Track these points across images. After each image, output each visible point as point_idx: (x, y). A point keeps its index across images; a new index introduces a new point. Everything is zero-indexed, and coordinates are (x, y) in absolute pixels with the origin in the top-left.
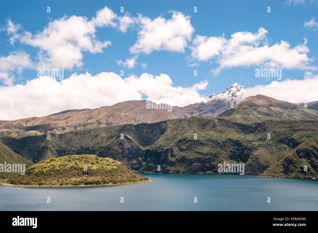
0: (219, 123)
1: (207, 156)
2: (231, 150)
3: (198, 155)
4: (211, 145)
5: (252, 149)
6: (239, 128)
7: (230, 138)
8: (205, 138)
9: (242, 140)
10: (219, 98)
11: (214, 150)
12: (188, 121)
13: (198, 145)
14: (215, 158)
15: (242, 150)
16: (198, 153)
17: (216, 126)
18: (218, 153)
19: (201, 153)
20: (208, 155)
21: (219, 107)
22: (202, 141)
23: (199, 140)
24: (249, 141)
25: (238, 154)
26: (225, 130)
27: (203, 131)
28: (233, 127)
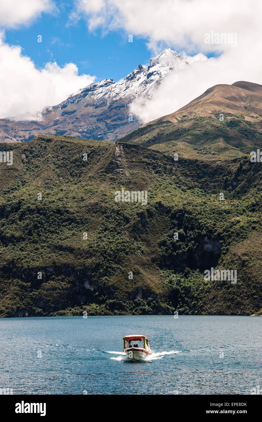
0: (127, 158)
1: (87, 258)
2: (162, 239)
3: (60, 255)
4: (102, 224)
5: (229, 236)
6: (188, 173)
7: (160, 202)
8: (82, 204)
9: (198, 208)
10: (115, 97)
11: (112, 241)
12: (25, 150)
13: (59, 225)
14: (114, 266)
15: (199, 239)
16: (61, 248)
17: (118, 167)
18: (125, 250)
19: (70, 250)
20: (91, 255)
21: (115, 123)
22: (73, 213)
23: (65, 207)
24: (220, 214)
25: (184, 252)
26: (143, 179)
27: (76, 184)
28: (171, 172)
